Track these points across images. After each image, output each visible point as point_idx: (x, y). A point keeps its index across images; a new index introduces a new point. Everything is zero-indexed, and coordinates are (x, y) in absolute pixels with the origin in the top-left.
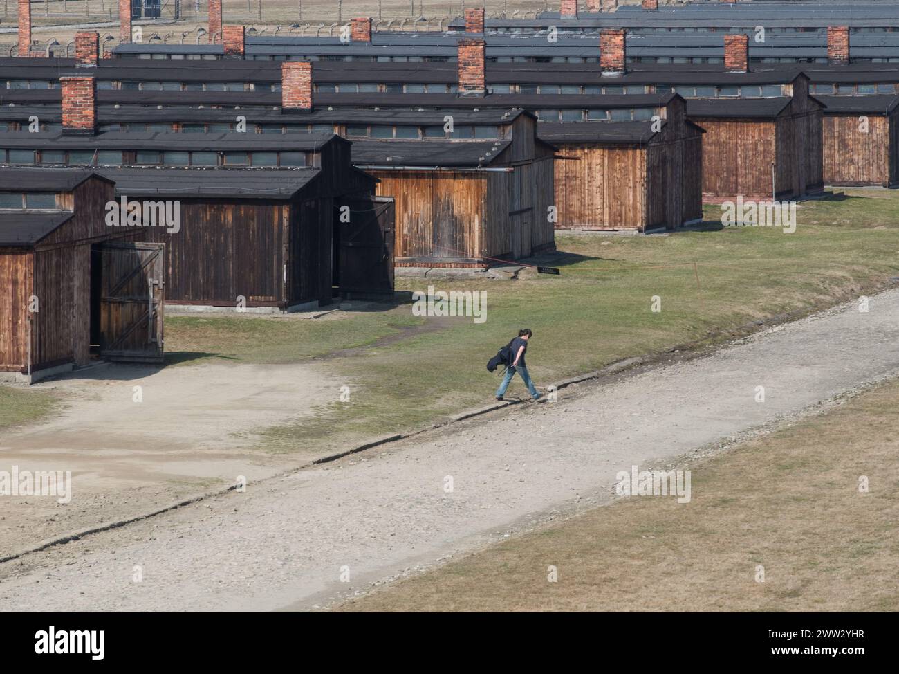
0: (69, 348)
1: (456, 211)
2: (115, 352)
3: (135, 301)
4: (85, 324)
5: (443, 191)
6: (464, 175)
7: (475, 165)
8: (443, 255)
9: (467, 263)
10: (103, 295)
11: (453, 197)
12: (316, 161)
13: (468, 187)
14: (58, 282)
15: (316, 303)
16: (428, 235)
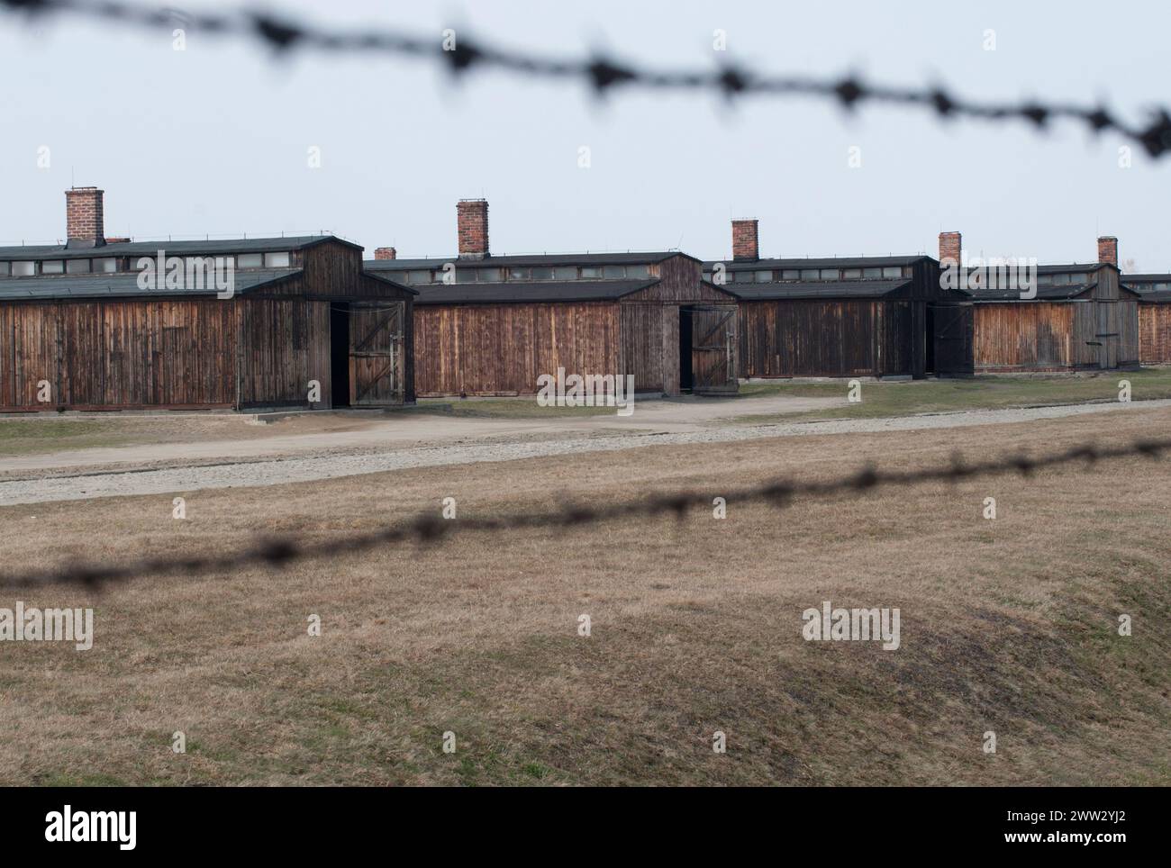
0: (658, 381)
1: (1053, 331)
2: (703, 388)
3: (717, 349)
4: (675, 365)
5: (1044, 317)
6: (1058, 305)
7: (1066, 297)
8: (1044, 363)
9: (1061, 368)
10: (694, 346)
11: (1051, 321)
12: (909, 273)
13: (1061, 314)
14: (645, 330)
15: (911, 377)
16: (1034, 349)
